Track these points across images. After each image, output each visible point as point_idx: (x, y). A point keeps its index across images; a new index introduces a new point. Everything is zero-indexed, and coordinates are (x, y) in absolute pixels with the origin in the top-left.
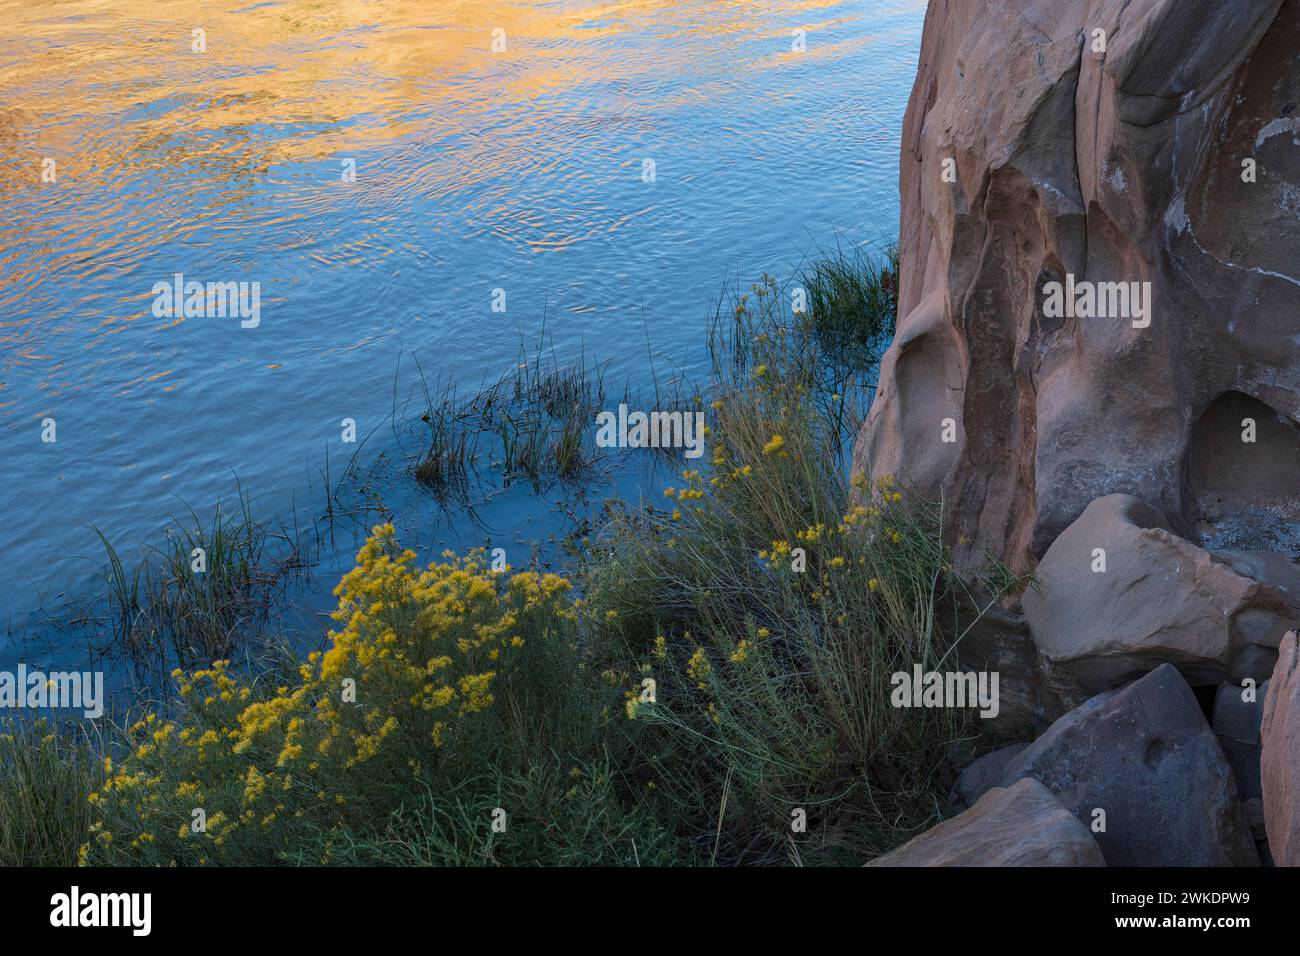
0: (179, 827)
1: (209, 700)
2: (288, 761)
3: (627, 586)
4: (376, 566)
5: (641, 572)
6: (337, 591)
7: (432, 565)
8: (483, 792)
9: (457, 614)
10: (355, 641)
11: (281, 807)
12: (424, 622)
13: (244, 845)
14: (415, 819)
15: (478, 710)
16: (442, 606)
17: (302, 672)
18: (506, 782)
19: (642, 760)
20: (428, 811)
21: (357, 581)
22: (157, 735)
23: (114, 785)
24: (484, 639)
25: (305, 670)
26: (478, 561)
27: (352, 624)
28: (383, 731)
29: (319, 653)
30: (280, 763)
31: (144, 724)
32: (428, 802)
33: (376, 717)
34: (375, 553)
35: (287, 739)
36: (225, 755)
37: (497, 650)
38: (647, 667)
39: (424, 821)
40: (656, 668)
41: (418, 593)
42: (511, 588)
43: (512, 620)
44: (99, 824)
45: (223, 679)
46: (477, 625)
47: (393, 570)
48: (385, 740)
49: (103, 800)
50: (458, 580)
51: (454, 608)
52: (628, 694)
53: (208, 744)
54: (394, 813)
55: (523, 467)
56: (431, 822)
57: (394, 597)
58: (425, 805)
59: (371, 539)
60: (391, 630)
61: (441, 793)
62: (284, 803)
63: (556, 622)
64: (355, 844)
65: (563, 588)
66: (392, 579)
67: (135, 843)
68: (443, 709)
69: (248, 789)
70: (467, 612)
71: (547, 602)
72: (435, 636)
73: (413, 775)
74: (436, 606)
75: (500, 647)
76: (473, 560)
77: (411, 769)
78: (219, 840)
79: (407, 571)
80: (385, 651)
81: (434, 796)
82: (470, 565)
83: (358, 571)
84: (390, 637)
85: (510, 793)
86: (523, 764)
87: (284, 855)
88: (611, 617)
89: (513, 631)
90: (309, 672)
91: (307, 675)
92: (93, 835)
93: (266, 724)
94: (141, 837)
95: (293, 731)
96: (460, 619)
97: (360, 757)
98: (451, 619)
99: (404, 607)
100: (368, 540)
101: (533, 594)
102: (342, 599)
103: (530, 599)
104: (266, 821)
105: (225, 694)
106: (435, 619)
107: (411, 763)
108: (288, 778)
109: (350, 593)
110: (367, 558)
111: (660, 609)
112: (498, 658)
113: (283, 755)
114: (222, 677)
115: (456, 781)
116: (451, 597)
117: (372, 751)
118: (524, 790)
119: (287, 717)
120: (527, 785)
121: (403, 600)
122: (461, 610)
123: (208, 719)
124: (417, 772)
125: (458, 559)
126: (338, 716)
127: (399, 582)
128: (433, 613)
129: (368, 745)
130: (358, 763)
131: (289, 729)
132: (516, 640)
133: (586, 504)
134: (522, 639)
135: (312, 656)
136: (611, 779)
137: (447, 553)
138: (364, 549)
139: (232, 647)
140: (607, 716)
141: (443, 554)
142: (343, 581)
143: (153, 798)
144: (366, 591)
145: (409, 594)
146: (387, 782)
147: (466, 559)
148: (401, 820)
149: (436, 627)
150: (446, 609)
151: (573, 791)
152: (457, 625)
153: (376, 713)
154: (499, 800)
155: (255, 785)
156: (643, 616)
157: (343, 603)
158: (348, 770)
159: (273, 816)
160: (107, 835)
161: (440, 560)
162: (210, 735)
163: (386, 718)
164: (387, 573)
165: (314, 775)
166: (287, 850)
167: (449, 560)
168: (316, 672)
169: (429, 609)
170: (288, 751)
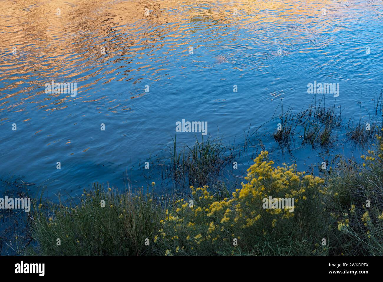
0: (187, 236)
1: (201, 197)
2: (224, 222)
3: (343, 186)
4: (262, 164)
5: (348, 182)
6: (248, 170)
7: (278, 167)
8: (285, 245)
9: (286, 185)
10: (251, 187)
11: (219, 236)
12: (274, 186)
13: (206, 246)
14: (262, 249)
15: (288, 218)
16: (281, 181)
17: (233, 194)
18: (293, 243)
19: (339, 245)
20: (266, 247)
21: (255, 168)
22: (183, 206)
23: (168, 219)
24: (294, 195)
25: (234, 194)
26: (294, 168)
27: (252, 182)
28: (256, 218)
29: (239, 189)
30: (222, 222)
31: (180, 201)
32: (267, 245)
33: (254, 214)
34: (261, 160)
35: (224, 215)
36: (203, 216)
37: (298, 200)
38: (346, 214)
39: (265, 250)
40: (349, 215)
41: (274, 176)
42: (304, 179)
43: (304, 190)
44: (162, 230)
45: (206, 192)
46: (292, 190)
47: (267, 167)
48: (257, 221)
49: (164, 223)
50: (288, 174)
51: (285, 183)
52: (339, 222)
53: (198, 212)
54: (256, 246)
55: (309, 139)
56: (267, 251)
57: (266, 175)
58: (266, 245)
59: (260, 155)
60: (264, 186)
61: (271, 242)
62: (220, 235)
63: (318, 194)
64: (241, 253)
65: (322, 183)
66: (266, 169)
67: (172, 238)
68: (277, 215)
69: (210, 229)
70: (289, 185)
71: (315, 186)
72: (278, 191)
73: (263, 235)
74: (279, 181)
75: (299, 199)
76: (292, 168)
77: (263, 233)
78: (198, 243)
79: (271, 168)
80: (261, 193)
81: (269, 243)
82: (291, 169)
83: (256, 165)
84: (263, 189)
85: (294, 247)
86: (300, 238)
87: (218, 252)
88: (336, 195)
89: (304, 194)
90: (235, 195)
91: (234, 196)
92: (160, 233)
93: (218, 209)
94: (174, 237)
95: (227, 213)
96: (287, 187)
97: (247, 225)
98: (284, 186)
99: (269, 179)
100: (259, 155)
101: (312, 183)
102: (249, 173)
103: (311, 184)
104: (213, 240)
105: (206, 197)
106: (278, 185)
107: (264, 230)
108: (223, 227)
109: (252, 172)
110: (258, 161)
111: (353, 195)
112: (297, 202)
113: (223, 220)
114: (205, 191)
115: (277, 240)
116: (284, 179)
117: (251, 224)
118: (299, 247)
119: (225, 208)
120: (301, 246)
121: (269, 177)
122: (288, 184)
123: (199, 204)
124: (264, 234)
125: (287, 167)
126: (242, 211)
127: (268, 171)
128: (278, 183)
129: (250, 222)
130: (246, 228)
131: (226, 212)
132: (304, 197)
133: (329, 155)
134: (306, 197)
135: (237, 190)
136: (329, 250)
137: (284, 164)
138: (257, 158)
139: (206, 182)
140: (330, 228)
141: (283, 164)
142: (250, 167)
143: (180, 225)
144: (258, 172)
145: (271, 176)
146: (254, 235)
147: (290, 167)
148: (258, 249)
149: (279, 188)
150: (282, 183)
151: (315, 251)
152: (285, 189)
153: (254, 212)
154: (290, 249)
155: (212, 228)
156: (346, 197)
157: (249, 174)
158: (243, 229)
159: (216, 239)
160: (164, 234)
161: (282, 166)
162: (199, 209)
163: (257, 215)
164: (265, 167)
165: (231, 228)
166: (219, 250)
167: (284, 166)
168: (238, 195)
169: (277, 182)
170: (225, 219)
